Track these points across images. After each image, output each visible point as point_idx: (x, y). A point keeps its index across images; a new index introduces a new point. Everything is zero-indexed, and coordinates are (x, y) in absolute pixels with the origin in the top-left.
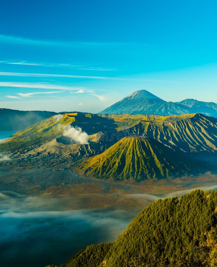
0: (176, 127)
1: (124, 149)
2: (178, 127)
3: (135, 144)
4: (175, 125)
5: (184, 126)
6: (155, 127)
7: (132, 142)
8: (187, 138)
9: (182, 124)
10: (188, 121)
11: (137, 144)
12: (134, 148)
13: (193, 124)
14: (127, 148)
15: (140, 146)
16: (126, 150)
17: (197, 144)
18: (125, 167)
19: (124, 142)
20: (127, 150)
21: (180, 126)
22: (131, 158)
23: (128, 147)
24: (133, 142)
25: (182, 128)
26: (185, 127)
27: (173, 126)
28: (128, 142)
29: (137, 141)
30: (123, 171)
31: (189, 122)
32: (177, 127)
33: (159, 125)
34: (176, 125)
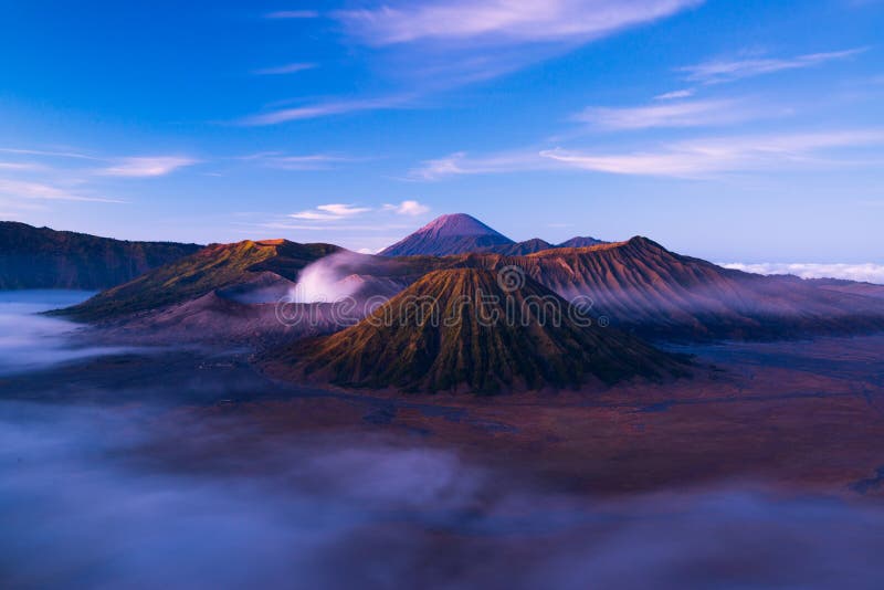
2: (584, 269)
3: (470, 287)
4: (575, 265)
5: (600, 269)
7: (460, 281)
9: (595, 262)
10: (612, 255)
11: (476, 285)
13: (627, 262)
14: (445, 298)
18: (440, 354)
19: (434, 281)
21: (588, 267)
22: (460, 328)
23: (447, 296)
24: (466, 279)
25: (594, 271)
26: (604, 270)
27: (569, 267)
28: (449, 280)
29: (476, 278)
30: (435, 366)
31: (615, 258)
32: (580, 270)
34: (579, 264)
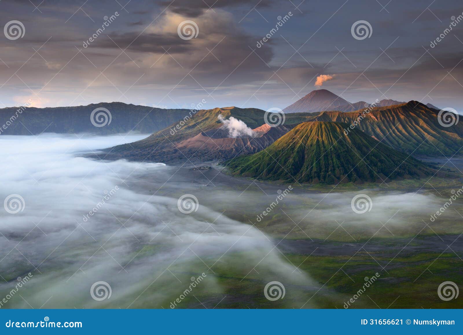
0: (379, 119)
1: (303, 138)
2: (383, 118)
3: (320, 131)
4: (378, 116)
6: (346, 119)
7: (316, 127)
8: (398, 133)
9: (389, 114)
10: (398, 111)
11: (323, 130)
12: (320, 136)
13: (407, 114)
14: (307, 137)
15: (329, 132)
16: (306, 139)
17: (414, 141)
18: (305, 164)
19: (303, 128)
20: (308, 139)
21: (385, 117)
22: (315, 151)
23: (309, 135)
24: (318, 127)
25: (389, 119)
26: (394, 119)
27: (374, 118)
28: (310, 127)
29: (323, 126)
30: (302, 169)
31: (400, 112)
32: (381, 119)
33: (353, 117)
34: (380, 116)
